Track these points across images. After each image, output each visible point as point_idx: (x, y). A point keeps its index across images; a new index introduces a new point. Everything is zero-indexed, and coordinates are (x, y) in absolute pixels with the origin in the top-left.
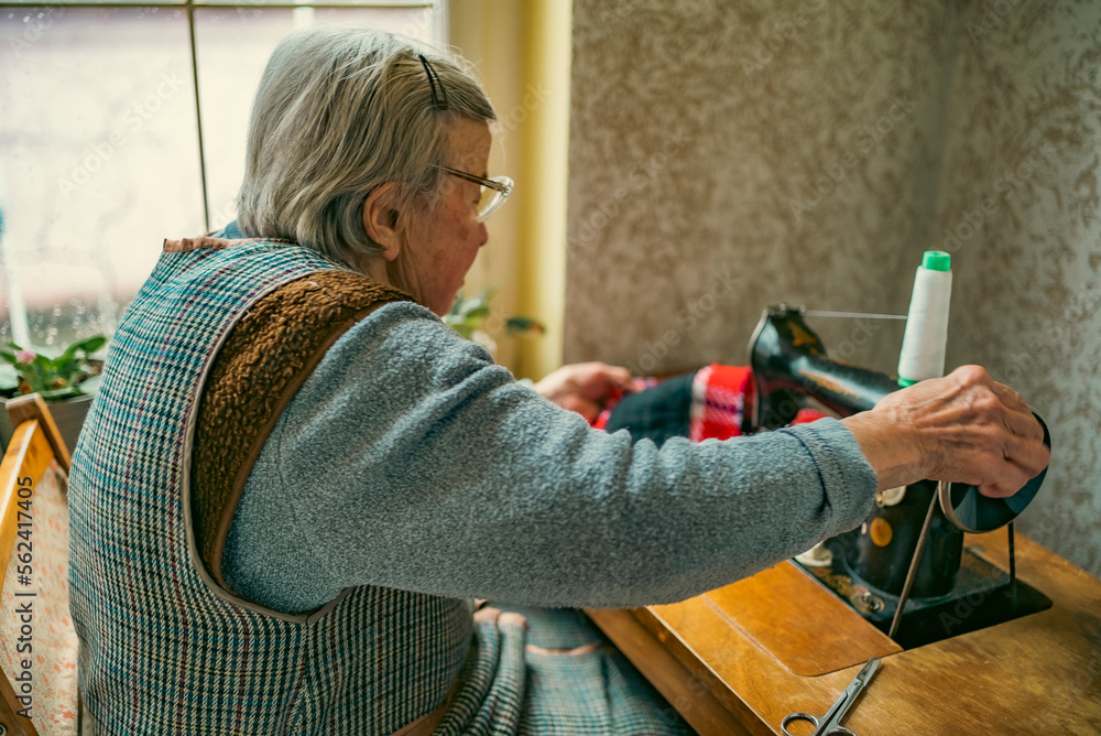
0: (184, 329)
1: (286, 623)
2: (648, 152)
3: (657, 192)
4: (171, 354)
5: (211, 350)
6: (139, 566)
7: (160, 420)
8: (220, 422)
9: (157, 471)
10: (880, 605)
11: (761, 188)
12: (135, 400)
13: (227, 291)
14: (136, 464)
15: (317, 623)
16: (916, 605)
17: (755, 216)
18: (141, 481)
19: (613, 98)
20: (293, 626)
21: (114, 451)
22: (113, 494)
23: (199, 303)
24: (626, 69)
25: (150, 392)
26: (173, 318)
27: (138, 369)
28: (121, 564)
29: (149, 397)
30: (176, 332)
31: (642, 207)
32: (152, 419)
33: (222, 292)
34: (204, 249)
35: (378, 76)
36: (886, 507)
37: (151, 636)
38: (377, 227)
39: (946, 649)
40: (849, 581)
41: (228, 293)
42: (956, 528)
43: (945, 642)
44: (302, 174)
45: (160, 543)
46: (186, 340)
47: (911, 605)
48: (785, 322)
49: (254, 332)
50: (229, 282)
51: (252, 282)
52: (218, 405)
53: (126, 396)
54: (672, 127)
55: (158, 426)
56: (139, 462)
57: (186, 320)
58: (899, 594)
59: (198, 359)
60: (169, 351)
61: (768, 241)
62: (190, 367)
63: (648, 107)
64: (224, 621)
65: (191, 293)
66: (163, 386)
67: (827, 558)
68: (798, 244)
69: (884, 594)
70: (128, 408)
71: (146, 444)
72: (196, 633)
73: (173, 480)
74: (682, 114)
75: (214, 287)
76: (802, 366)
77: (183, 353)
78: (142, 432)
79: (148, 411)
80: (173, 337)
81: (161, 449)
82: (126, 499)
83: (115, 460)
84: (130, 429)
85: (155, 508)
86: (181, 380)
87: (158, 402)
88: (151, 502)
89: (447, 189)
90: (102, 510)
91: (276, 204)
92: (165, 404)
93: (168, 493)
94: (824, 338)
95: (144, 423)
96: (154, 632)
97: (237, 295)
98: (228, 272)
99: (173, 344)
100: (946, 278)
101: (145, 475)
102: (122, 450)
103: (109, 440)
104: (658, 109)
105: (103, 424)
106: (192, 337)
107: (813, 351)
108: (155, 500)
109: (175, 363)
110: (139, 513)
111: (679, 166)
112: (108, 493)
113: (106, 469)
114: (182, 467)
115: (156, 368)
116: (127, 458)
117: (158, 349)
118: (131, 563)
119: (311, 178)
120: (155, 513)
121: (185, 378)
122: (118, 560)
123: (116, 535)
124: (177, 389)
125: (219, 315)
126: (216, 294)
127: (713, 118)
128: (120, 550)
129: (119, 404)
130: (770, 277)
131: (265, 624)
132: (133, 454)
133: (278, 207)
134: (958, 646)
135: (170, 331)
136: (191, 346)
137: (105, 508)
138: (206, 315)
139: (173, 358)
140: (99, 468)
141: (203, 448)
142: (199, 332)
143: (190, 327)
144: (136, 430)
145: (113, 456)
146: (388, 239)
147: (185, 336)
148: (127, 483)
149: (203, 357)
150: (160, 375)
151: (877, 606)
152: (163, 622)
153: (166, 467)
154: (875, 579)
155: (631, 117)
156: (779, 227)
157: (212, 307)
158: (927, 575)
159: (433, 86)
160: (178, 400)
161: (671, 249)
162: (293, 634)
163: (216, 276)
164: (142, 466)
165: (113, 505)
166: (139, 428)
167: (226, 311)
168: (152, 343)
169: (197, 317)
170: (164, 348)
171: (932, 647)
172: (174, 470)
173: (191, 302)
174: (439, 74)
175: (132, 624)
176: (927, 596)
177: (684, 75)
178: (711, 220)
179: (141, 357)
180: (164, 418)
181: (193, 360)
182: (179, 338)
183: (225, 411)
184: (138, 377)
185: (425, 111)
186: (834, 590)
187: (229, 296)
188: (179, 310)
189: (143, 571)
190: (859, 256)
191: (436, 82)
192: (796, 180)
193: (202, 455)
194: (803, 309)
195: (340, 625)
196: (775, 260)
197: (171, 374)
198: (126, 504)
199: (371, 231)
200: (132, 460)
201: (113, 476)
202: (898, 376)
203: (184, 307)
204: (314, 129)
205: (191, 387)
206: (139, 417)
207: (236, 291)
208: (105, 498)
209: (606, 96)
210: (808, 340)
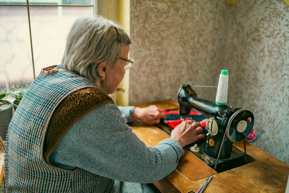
0: (50, 96)
1: (67, 172)
2: (151, 44)
3: (153, 55)
4: (45, 103)
5: (57, 103)
6: (27, 157)
7: (39, 120)
8: (57, 123)
9: (36, 133)
10: (212, 162)
11: (180, 53)
12: (33, 113)
13: (63, 88)
14: (31, 130)
15: (75, 173)
16: (221, 161)
17: (179, 60)
18: (32, 135)
19: (141, 30)
20: (68, 173)
21: (24, 125)
22: (23, 137)
23: (54, 90)
24: (145, 22)
25: (37, 112)
26: (46, 93)
27: (34, 105)
28: (22, 156)
29: (37, 113)
30: (47, 97)
31: (149, 58)
32: (37, 119)
33: (61, 88)
34: (53, 73)
35: (104, 33)
36: (213, 136)
37: (29, 175)
38: (101, 72)
39: (229, 173)
40: (204, 155)
41: (63, 89)
42: (231, 141)
43: (228, 171)
44: (82, 57)
45: (34, 152)
46: (50, 100)
47: (220, 161)
48: (187, 88)
49: (70, 101)
50: (64, 86)
51: (70, 87)
52: (57, 119)
53: (30, 111)
54: (157, 38)
55: (38, 121)
56: (32, 130)
57: (50, 94)
58: (217, 159)
59: (53, 105)
60: (44, 102)
61: (182, 67)
62: (50, 107)
63: (150, 33)
64: (50, 172)
65: (53, 87)
66: (41, 110)
67: (198, 150)
68: (190, 68)
69: (213, 159)
70: (30, 115)
71: (34, 125)
72: (42, 175)
73: (40, 136)
74: (159, 34)
75: (59, 86)
76: (191, 100)
77: (49, 103)
78: (33, 122)
79: (36, 116)
80: (46, 98)
81: (38, 127)
82: (26, 139)
83: (24, 128)
84: (30, 120)
85: (34, 143)
86: (47, 110)
87: (39, 114)
88: (34, 141)
89: (119, 62)
90: (19, 141)
91: (74, 64)
92: (41, 115)
93: (38, 139)
94: (196, 92)
95: (34, 120)
96: (30, 174)
97: (66, 90)
98: (64, 83)
99: (46, 100)
100: (227, 77)
101: (33, 133)
102: (27, 126)
103: (23, 122)
104: (153, 33)
105: (22, 117)
106: (52, 99)
107: (194, 96)
108: (35, 141)
109: (46, 105)
110: (30, 143)
111: (159, 48)
112: (21, 136)
113: (21, 130)
114: (43, 133)
115: (40, 105)
116: (28, 128)
117: (41, 100)
118: (25, 156)
119: (85, 58)
120: (34, 144)
121: (48, 110)
122: (22, 155)
123: (22, 148)
124: (45, 112)
125: (60, 94)
126: (60, 88)
127: (167, 35)
128: (23, 152)
129: (27, 113)
130: (183, 76)
131: (61, 173)
132: (30, 127)
133: (75, 65)
134: (232, 172)
135: (45, 96)
136: (51, 101)
137: (20, 140)
138: (56, 94)
139: (45, 104)
140: (19, 129)
141: (50, 129)
142: (54, 98)
143: (51, 96)
144: (32, 121)
145: (24, 127)
146: (103, 74)
147: (49, 98)
148: (27, 135)
149: (54, 105)
150: (41, 107)
151: (211, 162)
152: (33, 172)
153: (39, 132)
154: (210, 155)
155: (146, 35)
156: (185, 64)
157: (58, 92)
158: (224, 153)
159: (118, 36)
160: (45, 115)
161: (157, 69)
162: (68, 175)
163: (60, 84)
164: (33, 131)
165: (22, 140)
166: (33, 121)
167: (62, 94)
168: (39, 98)
169: (53, 94)
170: (43, 101)
171: (225, 172)
172: (41, 134)
173: (52, 90)
174: (119, 32)
175: (24, 172)
176: (224, 159)
177: (160, 24)
178: (167, 62)
179: (35, 101)
180: (40, 119)
181: (51, 105)
182: (48, 99)
183: (59, 121)
184: (34, 107)
185: (115, 43)
186: (200, 158)
187: (64, 90)
188: (49, 91)
189: (28, 159)
190: (206, 71)
191: (119, 35)
192: (189, 51)
193: (50, 131)
194: (191, 85)
195: (80, 174)
196: (184, 72)
197: (44, 108)
198: (26, 140)
199: (99, 73)
200: (30, 129)
201: (23, 132)
202: (216, 102)
203: (50, 91)
204: (86, 45)
205: (49, 112)
206: (33, 118)
207: (66, 89)
208: (20, 138)
209: (139, 30)
210: (193, 93)
